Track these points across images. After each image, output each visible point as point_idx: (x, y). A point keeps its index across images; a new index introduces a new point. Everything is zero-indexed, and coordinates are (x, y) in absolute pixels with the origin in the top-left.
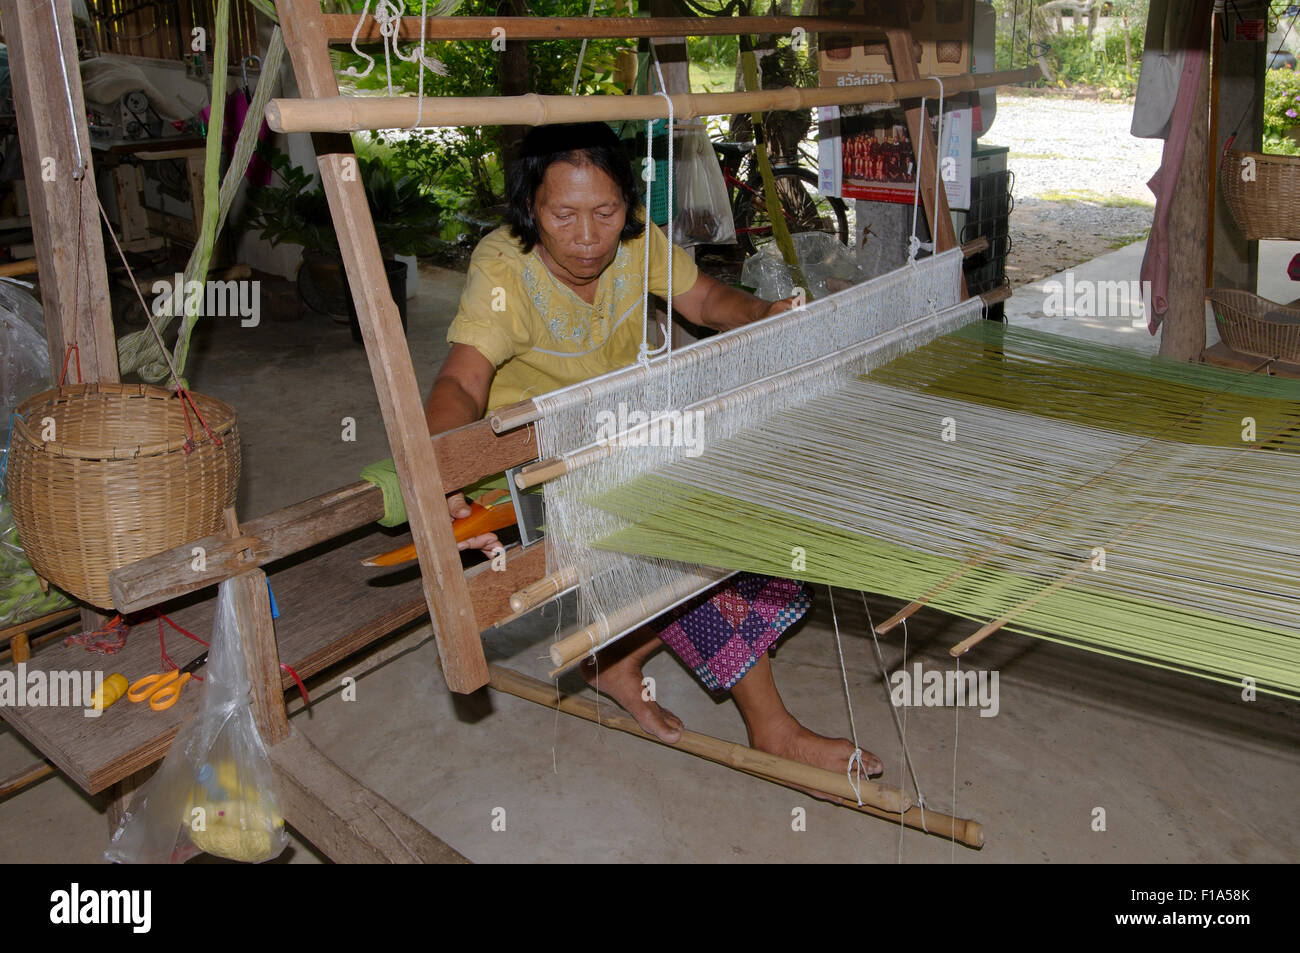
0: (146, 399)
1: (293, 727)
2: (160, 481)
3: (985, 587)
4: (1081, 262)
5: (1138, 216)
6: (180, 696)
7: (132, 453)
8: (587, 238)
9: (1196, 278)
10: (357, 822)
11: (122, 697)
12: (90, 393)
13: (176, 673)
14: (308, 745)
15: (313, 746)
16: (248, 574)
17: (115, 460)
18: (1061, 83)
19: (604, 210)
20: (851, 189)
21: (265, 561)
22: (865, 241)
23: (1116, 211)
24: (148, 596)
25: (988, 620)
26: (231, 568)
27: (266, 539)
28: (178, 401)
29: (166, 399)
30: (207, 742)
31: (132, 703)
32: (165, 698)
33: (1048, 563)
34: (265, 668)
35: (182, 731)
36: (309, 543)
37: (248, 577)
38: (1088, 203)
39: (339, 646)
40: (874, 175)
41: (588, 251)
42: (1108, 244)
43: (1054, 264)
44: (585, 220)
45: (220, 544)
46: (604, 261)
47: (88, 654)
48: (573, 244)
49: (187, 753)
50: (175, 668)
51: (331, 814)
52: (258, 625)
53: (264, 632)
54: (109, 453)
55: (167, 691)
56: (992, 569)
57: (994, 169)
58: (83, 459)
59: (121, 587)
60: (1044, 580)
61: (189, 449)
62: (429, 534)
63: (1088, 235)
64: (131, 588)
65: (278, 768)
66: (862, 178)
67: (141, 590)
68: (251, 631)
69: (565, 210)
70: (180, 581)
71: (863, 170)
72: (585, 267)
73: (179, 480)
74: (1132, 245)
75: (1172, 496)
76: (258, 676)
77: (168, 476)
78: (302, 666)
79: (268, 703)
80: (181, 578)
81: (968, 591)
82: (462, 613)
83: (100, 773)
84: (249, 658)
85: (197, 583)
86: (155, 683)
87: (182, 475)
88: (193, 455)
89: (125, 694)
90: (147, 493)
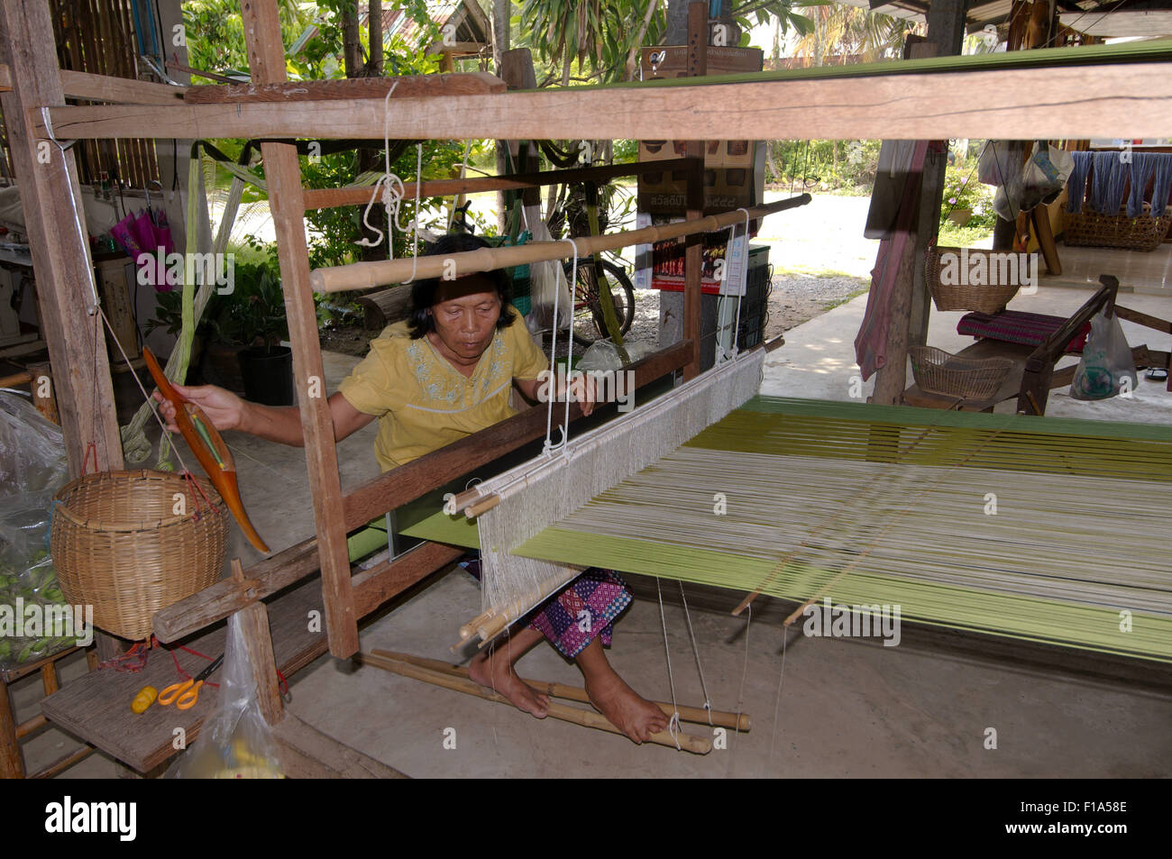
0: (148, 480)
1: (286, 711)
2: (177, 544)
3: (798, 577)
4: (803, 322)
5: (842, 284)
6: (198, 698)
7: (155, 525)
8: (471, 328)
9: (902, 341)
10: (348, 771)
11: (154, 703)
12: (105, 479)
13: (191, 682)
14: (300, 724)
15: (304, 723)
16: (253, 606)
17: (143, 531)
18: (784, 179)
19: (484, 306)
20: (658, 283)
21: (264, 595)
22: (666, 321)
23: (826, 280)
24: (183, 629)
25: (804, 600)
26: (240, 604)
27: (264, 580)
28: (187, 483)
29: (163, 479)
30: (228, 728)
31: (163, 706)
32: (188, 700)
33: (835, 558)
34: (267, 672)
35: (207, 722)
36: (293, 580)
37: (253, 609)
38: (806, 276)
39: (309, 652)
40: (676, 272)
41: (472, 337)
42: (821, 307)
43: (783, 324)
44: (470, 316)
45: (231, 587)
46: (483, 344)
47: (118, 673)
48: (460, 333)
49: (214, 737)
50: (190, 678)
51: (327, 768)
52: (261, 642)
53: (265, 647)
54: (138, 526)
55: (189, 694)
56: (798, 564)
57: (760, 263)
58: (117, 532)
59: (164, 624)
60: (835, 570)
61: (197, 518)
62: (333, 561)
63: (806, 301)
64: (172, 624)
65: (281, 741)
66: (667, 274)
67: (179, 624)
68: (256, 645)
69: (454, 308)
70: (206, 616)
71: (668, 269)
72: (470, 350)
73: (189, 542)
74: (839, 307)
75: (909, 504)
76: (261, 678)
77: (182, 539)
78: (285, 667)
79: (270, 697)
80: (206, 613)
81: (786, 581)
82: (348, 610)
83: (151, 757)
84: (255, 666)
85: (217, 617)
86: (176, 690)
87: (192, 538)
88: (200, 523)
89: (156, 700)
90: (167, 553)
